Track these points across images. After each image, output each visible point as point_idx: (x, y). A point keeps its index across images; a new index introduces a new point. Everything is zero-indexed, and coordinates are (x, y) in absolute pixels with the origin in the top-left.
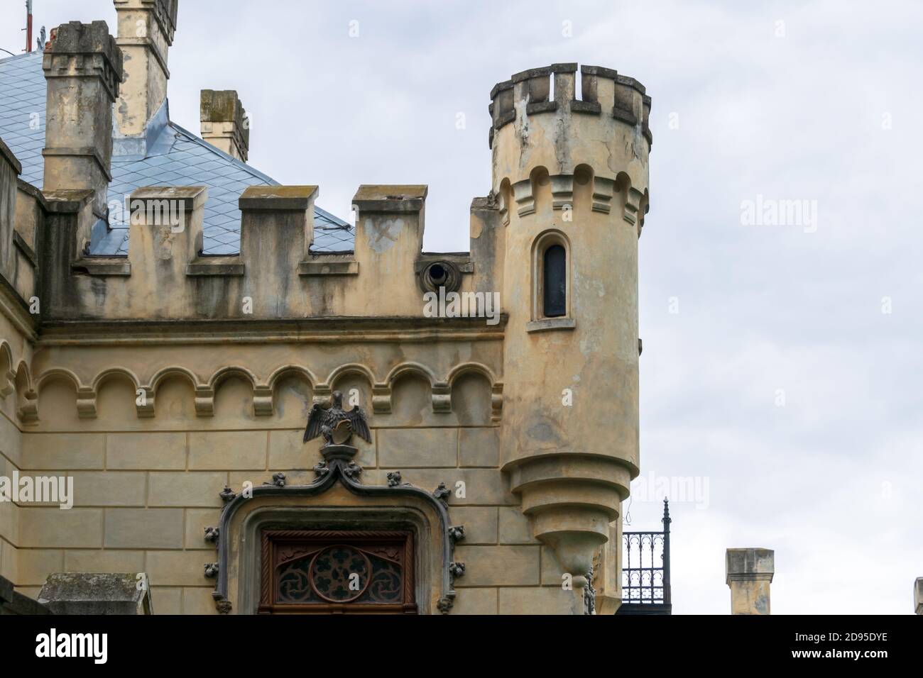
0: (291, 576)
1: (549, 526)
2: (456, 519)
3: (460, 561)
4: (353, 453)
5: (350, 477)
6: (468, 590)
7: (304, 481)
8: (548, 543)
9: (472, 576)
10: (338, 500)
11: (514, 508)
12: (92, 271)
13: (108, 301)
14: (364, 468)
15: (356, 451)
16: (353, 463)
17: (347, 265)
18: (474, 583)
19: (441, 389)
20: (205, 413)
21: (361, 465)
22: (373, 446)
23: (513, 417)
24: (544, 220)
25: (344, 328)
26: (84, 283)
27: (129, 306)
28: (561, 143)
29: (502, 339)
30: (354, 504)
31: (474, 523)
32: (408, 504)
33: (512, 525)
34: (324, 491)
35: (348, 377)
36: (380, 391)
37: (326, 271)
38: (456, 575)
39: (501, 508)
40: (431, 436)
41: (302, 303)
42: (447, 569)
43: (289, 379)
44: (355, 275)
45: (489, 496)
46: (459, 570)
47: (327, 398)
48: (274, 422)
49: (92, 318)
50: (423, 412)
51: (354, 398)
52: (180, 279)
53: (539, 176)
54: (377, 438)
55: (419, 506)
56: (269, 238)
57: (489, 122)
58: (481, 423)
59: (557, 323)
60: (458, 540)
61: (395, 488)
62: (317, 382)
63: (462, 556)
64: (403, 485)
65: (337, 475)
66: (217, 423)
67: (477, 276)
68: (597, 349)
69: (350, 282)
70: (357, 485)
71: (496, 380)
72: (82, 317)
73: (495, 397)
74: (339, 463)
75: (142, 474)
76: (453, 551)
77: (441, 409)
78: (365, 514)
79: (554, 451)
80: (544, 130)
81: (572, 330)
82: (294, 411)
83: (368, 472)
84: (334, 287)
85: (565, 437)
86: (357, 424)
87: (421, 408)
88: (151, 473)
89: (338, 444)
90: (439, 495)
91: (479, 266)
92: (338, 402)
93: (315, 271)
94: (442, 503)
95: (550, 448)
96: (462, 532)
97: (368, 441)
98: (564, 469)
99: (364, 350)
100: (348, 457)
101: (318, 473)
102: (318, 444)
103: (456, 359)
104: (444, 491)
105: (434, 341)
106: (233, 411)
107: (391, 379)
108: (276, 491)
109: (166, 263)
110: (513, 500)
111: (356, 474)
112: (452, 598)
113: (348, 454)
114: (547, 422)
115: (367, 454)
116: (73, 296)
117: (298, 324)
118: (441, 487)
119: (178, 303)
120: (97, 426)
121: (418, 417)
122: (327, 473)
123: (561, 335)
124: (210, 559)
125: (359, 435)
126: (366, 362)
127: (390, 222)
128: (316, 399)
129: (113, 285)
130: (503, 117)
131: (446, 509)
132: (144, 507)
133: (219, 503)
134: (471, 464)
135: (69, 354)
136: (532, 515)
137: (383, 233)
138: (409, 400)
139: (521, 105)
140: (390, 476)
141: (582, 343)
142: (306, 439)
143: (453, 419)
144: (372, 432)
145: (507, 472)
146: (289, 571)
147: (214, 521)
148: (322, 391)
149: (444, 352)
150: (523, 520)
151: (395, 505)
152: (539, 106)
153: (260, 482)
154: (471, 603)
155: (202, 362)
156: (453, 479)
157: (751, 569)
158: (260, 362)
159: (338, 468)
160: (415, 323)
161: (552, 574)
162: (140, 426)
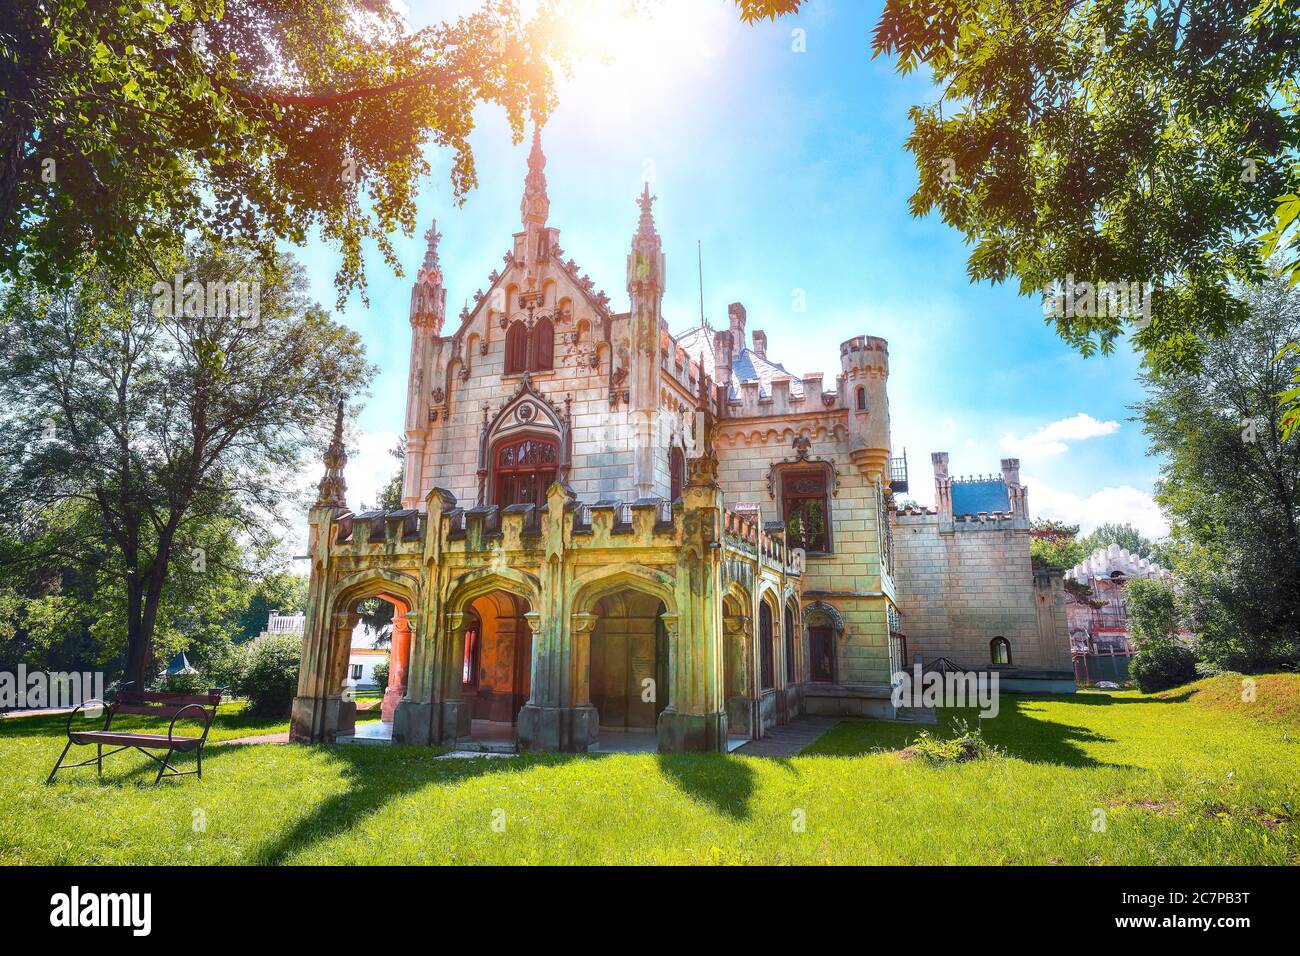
1: (862, 470)
2: (837, 468)
3: (838, 481)
5: (806, 458)
6: (841, 489)
7: (793, 459)
8: (865, 474)
9: (842, 484)
10: (802, 464)
11: (854, 465)
12: (732, 405)
13: (737, 413)
15: (807, 450)
16: (806, 454)
17: (802, 398)
18: (843, 487)
19: (830, 432)
20: (764, 442)
21: (809, 454)
22: (812, 449)
23: (852, 439)
24: (858, 382)
25: (801, 416)
26: (730, 408)
27: (742, 414)
28: (861, 360)
29: (847, 416)
30: (807, 465)
31: (843, 469)
32: (823, 465)
33: (854, 469)
34: (799, 462)
35: (804, 430)
36: (813, 433)
37: (795, 400)
38: (837, 485)
39: (850, 465)
40: (828, 445)
41: (789, 410)
42: (834, 483)
43: (787, 430)
44: (804, 401)
45: (846, 461)
46: (837, 483)
47: (798, 436)
48: (784, 443)
49: (733, 418)
50: (826, 438)
51: (806, 435)
52: (756, 405)
53: (855, 370)
54: (813, 446)
55: (826, 465)
56: (779, 392)
57: (840, 353)
58: (843, 440)
59: (863, 411)
60: (837, 474)
61: (819, 460)
62: (795, 431)
63: (839, 479)
64: (821, 459)
65: (802, 458)
66: (768, 445)
67: (839, 398)
68: (876, 418)
69: (803, 403)
70: (808, 460)
71: (846, 428)
72: (730, 418)
73: (847, 433)
74: (802, 454)
75: (749, 460)
76: (836, 478)
77: (831, 437)
78: (811, 468)
80: (856, 355)
81: (867, 413)
82: (789, 440)
83: (811, 456)
84: (799, 405)
85: (867, 444)
86: (807, 443)
88: (751, 460)
89: (801, 449)
90: (831, 462)
91: (839, 396)
92: (801, 437)
93: (792, 401)
94: (832, 464)
95: (863, 448)
96: (838, 472)
97: (810, 447)
98: (865, 453)
99: (808, 422)
101: (797, 457)
102: (796, 449)
103: (835, 422)
105: (827, 418)
106: (772, 442)
107: (816, 429)
108: (786, 462)
109: (752, 401)
110: (853, 462)
111: (808, 457)
112: (836, 491)
113: (805, 452)
114: (862, 441)
115: (810, 451)
116: (727, 412)
117: (788, 416)
118: (832, 460)
119: (756, 412)
120: (737, 447)
121: (824, 440)
122: (799, 457)
123: (864, 415)
124: (768, 483)
125: (808, 446)
126: (809, 425)
127: (813, 385)
128: (795, 436)
129: (738, 408)
130: (845, 353)
131: (834, 465)
132: (749, 469)
133: (770, 467)
134: (841, 452)
135: (727, 428)
136: (859, 466)
137: (811, 388)
138: (821, 435)
139: (849, 349)
140: (817, 457)
141: (870, 417)
142: (793, 448)
143: (835, 440)
144: (811, 445)
145: (851, 454)
146: (790, 485)
147: (768, 471)
148: (797, 434)
149: (831, 421)
150: (857, 468)
151: (819, 465)
152: (855, 349)
153: (781, 460)
154: (842, 492)
155: (763, 428)
156: (835, 457)
157: (939, 459)
158: (779, 427)
159: (802, 456)
160: (822, 413)
161: (866, 483)
162: (748, 446)
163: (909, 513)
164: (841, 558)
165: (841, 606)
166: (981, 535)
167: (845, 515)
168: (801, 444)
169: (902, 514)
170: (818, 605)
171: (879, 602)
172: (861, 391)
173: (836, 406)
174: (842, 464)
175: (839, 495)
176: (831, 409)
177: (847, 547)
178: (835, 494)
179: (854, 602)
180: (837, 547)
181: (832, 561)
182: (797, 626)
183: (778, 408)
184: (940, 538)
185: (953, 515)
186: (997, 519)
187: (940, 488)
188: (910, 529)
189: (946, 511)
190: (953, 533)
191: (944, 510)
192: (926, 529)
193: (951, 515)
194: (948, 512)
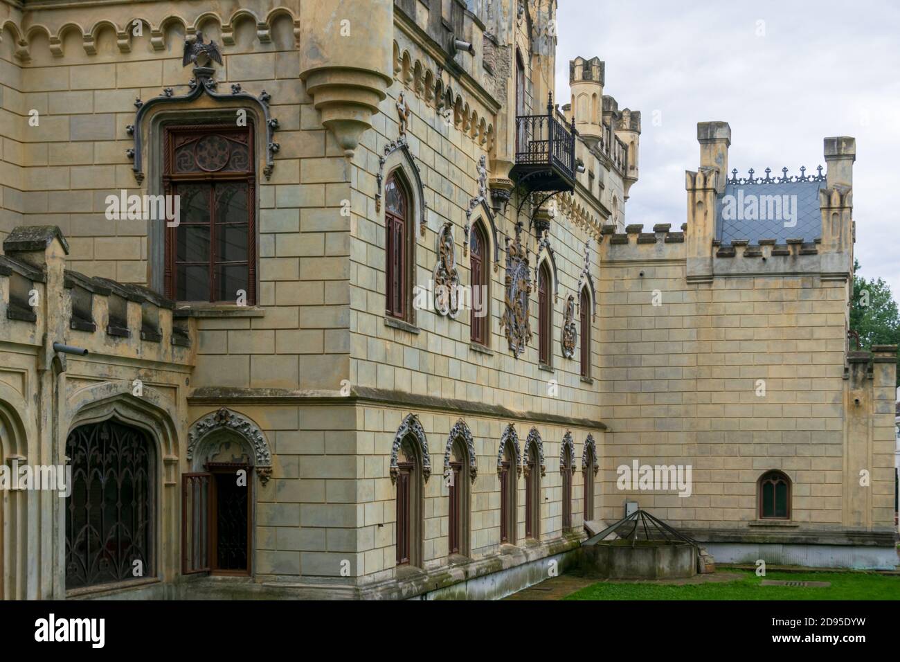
0: (184, 155)
1: (328, 117)
2: (275, 114)
3: (276, 143)
4: (212, 73)
5: (210, 89)
6: (282, 162)
7: (182, 93)
8: (329, 128)
9: (284, 152)
10: (204, 104)
11: (309, 106)
14: (220, 82)
15: (214, 71)
16: (211, 79)
18: (286, 156)
19: (263, 27)
20: (124, 50)
21: (217, 80)
22: (224, 67)
23: (304, 44)
30: (214, 106)
32: (246, 105)
33: (309, 117)
34: (197, 98)
35: (207, 22)
36: (226, 30)
38: (274, 151)
39: (302, 106)
40: (259, 59)
42: (268, 148)
43: (172, 24)
45: (295, 98)
46: (275, 148)
48: (166, 54)
50: (254, 43)
51: (210, 35)
54: (226, 61)
55: (252, 106)
58: (289, 49)
60: (274, 128)
61: (236, 95)
62: (188, 25)
63: (278, 139)
64: (241, 93)
65: (202, 88)
66: (133, 57)
70: (214, 94)
71: (295, 18)
73: (296, 30)
74: (202, 79)
75: (91, 92)
76: (272, 136)
77: (264, 40)
78: (222, 113)
79: (319, 66)
82: (177, 45)
83: (222, 85)
85: (326, 56)
87: (252, 40)
88: (96, 92)
89: (201, 67)
90: (262, 99)
92: (200, 39)
94: (264, 104)
96: (276, 122)
97: (221, 64)
98: (328, 77)
99: (215, 2)
100: (208, 75)
101: (190, 86)
102: (191, 67)
103: (271, 5)
104: (265, 95)
106: (141, 48)
107: (232, 21)
108: (168, 100)
110: (308, 100)
111: (214, 87)
112: (272, 167)
114: (316, 47)
115: (221, 73)
118: (263, 93)
120: (64, 61)
121: (251, 46)
122: (195, 86)
124: (131, 146)
125: (216, 60)
126: (217, 10)
131: (268, 108)
132: (92, 114)
133: (134, 109)
134: (284, 77)
135: (44, 15)
136: (320, 109)
138: (246, 34)
140: (233, 87)
142: (185, 64)
143: (273, 47)
144: (224, 58)
145: (302, 80)
146: (182, 152)
148: (191, 32)
149: (264, 1)
150: (315, 113)
151: (238, 107)
153: (158, 94)
154: (284, 169)
155: (116, 18)
156: (271, 88)
157: (711, 134)
158: (154, 16)
159: (202, 83)
161: (332, 149)
162: (89, 60)
163: (633, 239)
164: (275, 316)
165: (260, 420)
166: (759, 282)
167: (288, 221)
169: (622, 240)
170: (222, 417)
171: (342, 412)
174: (288, 106)
175: (276, 177)
177: (287, 292)
178: (269, 172)
179: (292, 411)
180: (266, 294)
181: (256, 324)
182: (168, 463)
184: (687, 287)
185: (714, 244)
186: (792, 253)
187: (693, 190)
188: (634, 271)
189: (702, 235)
190: (710, 278)
191: (697, 233)
192: (661, 271)
193: (709, 243)
194: (705, 238)
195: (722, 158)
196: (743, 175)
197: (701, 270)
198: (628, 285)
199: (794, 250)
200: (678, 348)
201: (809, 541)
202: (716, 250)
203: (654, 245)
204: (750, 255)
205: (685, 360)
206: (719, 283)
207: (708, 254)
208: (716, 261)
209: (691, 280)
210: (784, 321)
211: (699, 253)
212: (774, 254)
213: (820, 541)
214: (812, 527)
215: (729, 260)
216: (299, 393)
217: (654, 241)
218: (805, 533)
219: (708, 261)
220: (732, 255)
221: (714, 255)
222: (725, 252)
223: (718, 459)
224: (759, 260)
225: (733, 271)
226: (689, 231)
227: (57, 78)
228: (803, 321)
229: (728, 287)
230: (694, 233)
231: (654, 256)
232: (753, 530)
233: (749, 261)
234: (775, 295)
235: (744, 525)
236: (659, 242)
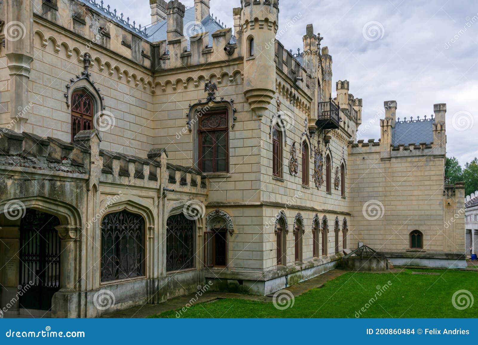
0: (205, 122)
1: (253, 106)
2: (235, 106)
3: (235, 116)
4: (214, 93)
5: (213, 99)
6: (238, 123)
7: (204, 101)
8: (253, 110)
9: (238, 119)
11: (247, 103)
12: (163, 59)
13: (166, 65)
16: (214, 96)
17: (211, 50)
18: (239, 121)
19: (231, 77)
20: (186, 88)
22: (218, 91)
23: (245, 81)
24: (249, 33)
25: (211, 65)
26: (162, 62)
27: (170, 65)
29: (243, 63)
30: (215, 105)
31: (238, 107)
32: (225, 104)
33: (247, 107)
34: (209, 103)
35: (213, 76)
36: (219, 78)
37: (207, 52)
38: (235, 119)
39: (244, 103)
40: (230, 88)
41: (202, 60)
42: (233, 118)
43: (201, 78)
44: (213, 52)
45: (242, 100)
46: (235, 118)
47: (208, 82)
48: (199, 88)
49: (163, 69)
50: (228, 82)
51: (214, 81)
52: (179, 58)
53: (247, 22)
55: (227, 104)
58: (240, 84)
59: (252, 57)
60: (235, 111)
61: (222, 100)
62: (206, 78)
63: (236, 115)
64: (224, 100)
66: (188, 90)
67: (238, 48)
68: (260, 63)
69: (212, 54)
70: (215, 101)
71: (242, 73)
72: (162, 69)
73: (242, 77)
74: (211, 96)
75: (174, 103)
76: (234, 114)
77: (231, 81)
78: (217, 107)
79: (250, 89)
81: (254, 59)
82: (203, 85)
83: (217, 97)
84: (209, 55)
85: (252, 85)
86: (214, 87)
87: (228, 81)
88: (176, 102)
89: (211, 92)
90: (231, 101)
91: (238, 46)
92: (210, 82)
93: (204, 52)
94: (231, 103)
95: (250, 88)
96: (235, 109)
97: (217, 90)
98: (253, 93)
99: (215, 69)
101: (207, 99)
102: (207, 92)
103: (234, 69)
105: (229, 66)
106: (191, 87)
107: (221, 75)
108: (200, 103)
109: (176, 55)
110: (246, 101)
111: (215, 98)
112: (234, 125)
114: (249, 82)
115: (217, 93)
116: (160, 65)
117: (202, 65)
118: (231, 99)
119: (179, 63)
120: (166, 93)
121: (227, 84)
122: (209, 99)
123: (252, 60)
124: (187, 120)
125: (215, 89)
126: (216, 72)
127: (220, 38)
128: (206, 82)
129: (167, 61)
131: (233, 104)
132: (175, 110)
133: (188, 107)
134: (238, 93)
135: (160, 78)
136: (250, 104)
137: (218, 41)
138: (225, 80)
140: (221, 98)
141: (257, 62)
142: (205, 91)
143: (234, 83)
144: (218, 88)
145: (245, 94)
146: (204, 121)
147: (187, 111)
148: (207, 80)
149: (231, 68)
150: (249, 105)
151: (223, 105)
153: (196, 102)
154: (238, 125)
155: (184, 77)
156: (234, 98)
157: (390, 106)
158: (195, 75)
159: (211, 98)
160: (227, 61)
161: (255, 117)
162: (174, 92)
163: (360, 145)
164: (235, 177)
165: (230, 213)
166: (409, 159)
167: (239, 143)
168: (211, 88)
169: (357, 146)
170: (217, 212)
171: (258, 209)
172: (251, 40)
173: (235, 55)
174: (239, 103)
175: (236, 128)
176: (231, 58)
177: (239, 168)
178: (233, 127)
179: (241, 210)
180: (232, 169)
181: (229, 179)
182: (200, 228)
183: (196, 59)
184: (381, 162)
185: (391, 146)
186: (422, 148)
187: (383, 126)
188: (361, 157)
189: (386, 143)
190: (390, 159)
191: (385, 142)
192: (371, 156)
193: (389, 145)
194: (387, 144)
195: (394, 114)
196: (402, 120)
197: (386, 155)
198: (358, 162)
199: (423, 147)
200: (377, 185)
201: (430, 257)
202: (392, 148)
203: (368, 147)
204: (406, 149)
205: (380, 189)
206: (393, 160)
207: (389, 150)
208: (392, 152)
209: (382, 159)
210: (419, 174)
211: (385, 149)
212: (415, 149)
213: (435, 257)
214: (431, 252)
215: (397, 152)
216: (243, 203)
217: (368, 146)
218: (429, 254)
219: (389, 152)
220: (398, 150)
221: (391, 150)
222: (396, 149)
223: (394, 226)
224: (409, 151)
225: (399, 155)
226: (382, 141)
227: (163, 98)
228: (426, 173)
229: (397, 162)
230: (383, 142)
231: (368, 151)
232: (408, 253)
233: (405, 151)
234: (415, 164)
235: (405, 251)
236: (370, 146)
